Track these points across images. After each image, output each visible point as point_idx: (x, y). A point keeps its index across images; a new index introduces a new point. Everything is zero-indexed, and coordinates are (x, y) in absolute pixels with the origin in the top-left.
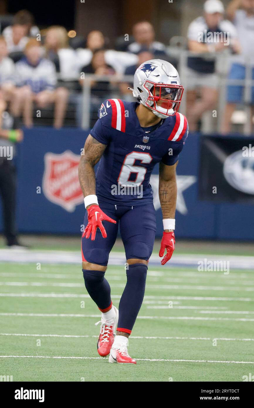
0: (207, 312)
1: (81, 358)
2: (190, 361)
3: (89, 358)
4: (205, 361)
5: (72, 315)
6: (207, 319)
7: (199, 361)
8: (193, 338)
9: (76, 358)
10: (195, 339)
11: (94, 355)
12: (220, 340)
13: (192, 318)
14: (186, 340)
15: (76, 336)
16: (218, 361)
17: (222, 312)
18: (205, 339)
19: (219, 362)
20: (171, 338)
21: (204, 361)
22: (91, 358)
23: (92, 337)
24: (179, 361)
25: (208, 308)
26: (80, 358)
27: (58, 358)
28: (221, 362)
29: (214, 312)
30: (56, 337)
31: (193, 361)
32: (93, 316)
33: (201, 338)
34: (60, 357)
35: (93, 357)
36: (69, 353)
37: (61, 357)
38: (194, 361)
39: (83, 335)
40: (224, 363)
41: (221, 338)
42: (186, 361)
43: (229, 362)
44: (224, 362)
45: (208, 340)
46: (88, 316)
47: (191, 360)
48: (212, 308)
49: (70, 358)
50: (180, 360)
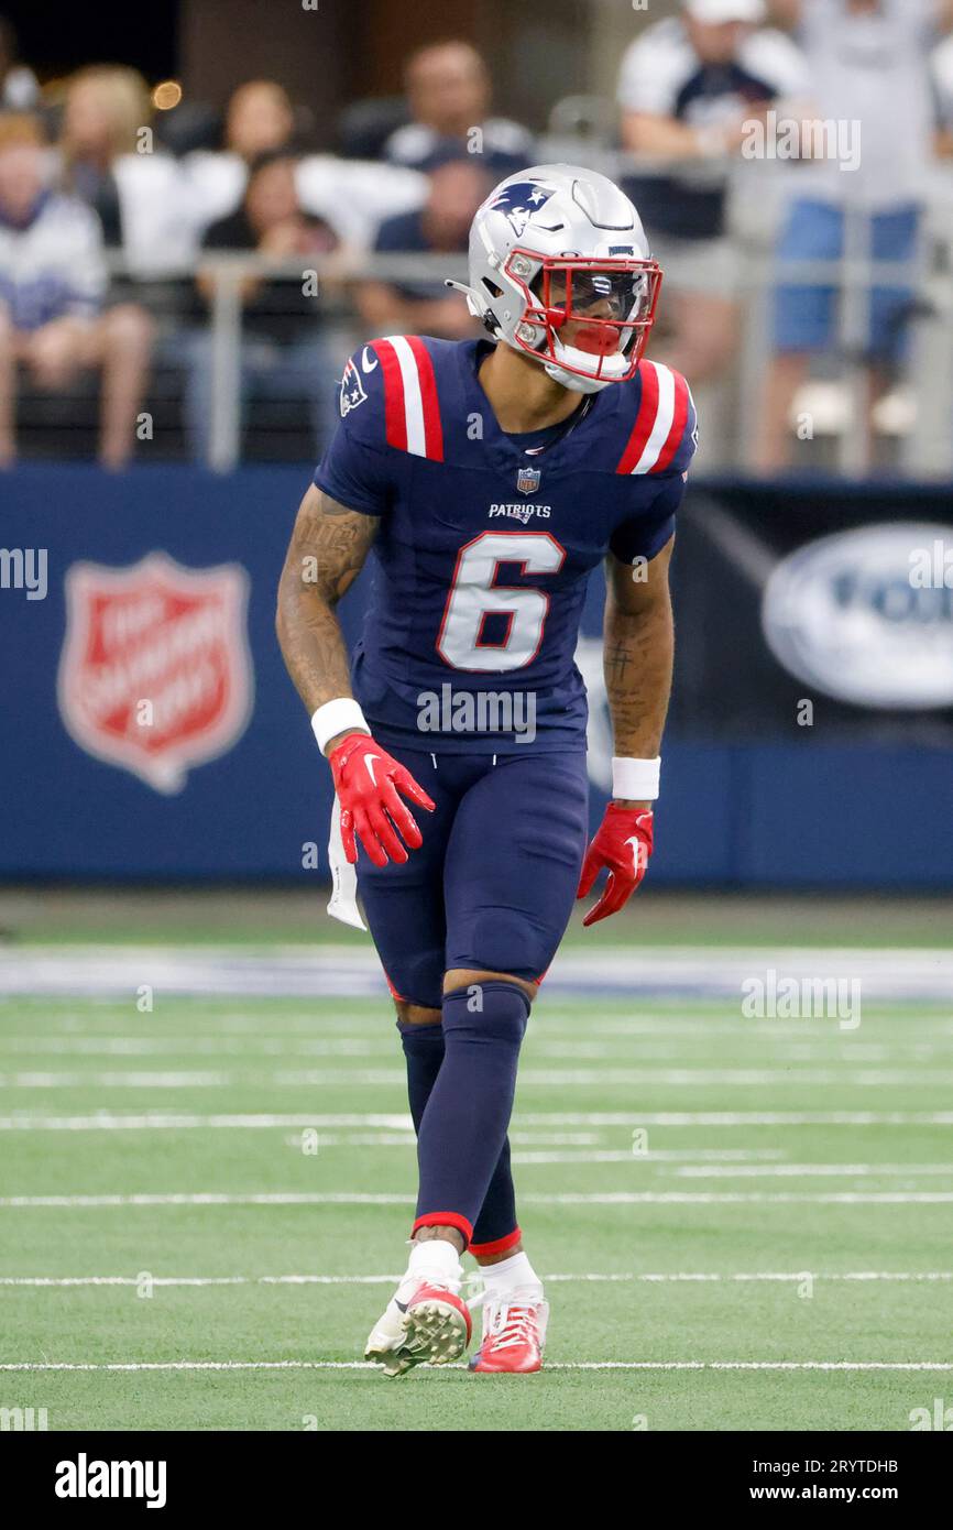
0: (705, 1172)
1: (218, 1366)
2: (644, 1365)
3: (250, 1365)
4: (702, 1365)
5: (178, 1199)
6: (705, 1198)
7: (680, 1366)
8: (653, 1277)
9: (198, 1366)
10: (660, 1277)
11: (266, 1351)
12: (760, 1280)
13: (648, 1197)
14: (622, 1284)
15: (198, 1282)
16: (750, 1362)
17: (765, 1171)
18: (700, 1277)
19: (755, 1366)
20: (569, 1277)
21: (697, 1366)
22: (256, 1365)
23: (260, 1280)
24: (599, 1366)
25: (709, 1155)
26: (212, 1365)
27: (125, 1370)
28: (764, 1365)
29: (730, 1172)
30: (116, 1284)
31: (654, 1365)
32: (261, 1199)
33: (684, 1276)
34: (134, 1366)
35: (265, 1361)
36: (168, 1348)
37: (138, 1363)
38: (659, 1365)
39: (225, 1277)
40: (774, 1369)
41: (763, 1272)
42: (628, 1366)
43: (793, 1366)
44: (775, 1366)
45: (711, 1281)
46: (241, 1199)
47: (645, 1362)
48: (724, 1155)
49: (174, 1368)
50: (603, 1365)
